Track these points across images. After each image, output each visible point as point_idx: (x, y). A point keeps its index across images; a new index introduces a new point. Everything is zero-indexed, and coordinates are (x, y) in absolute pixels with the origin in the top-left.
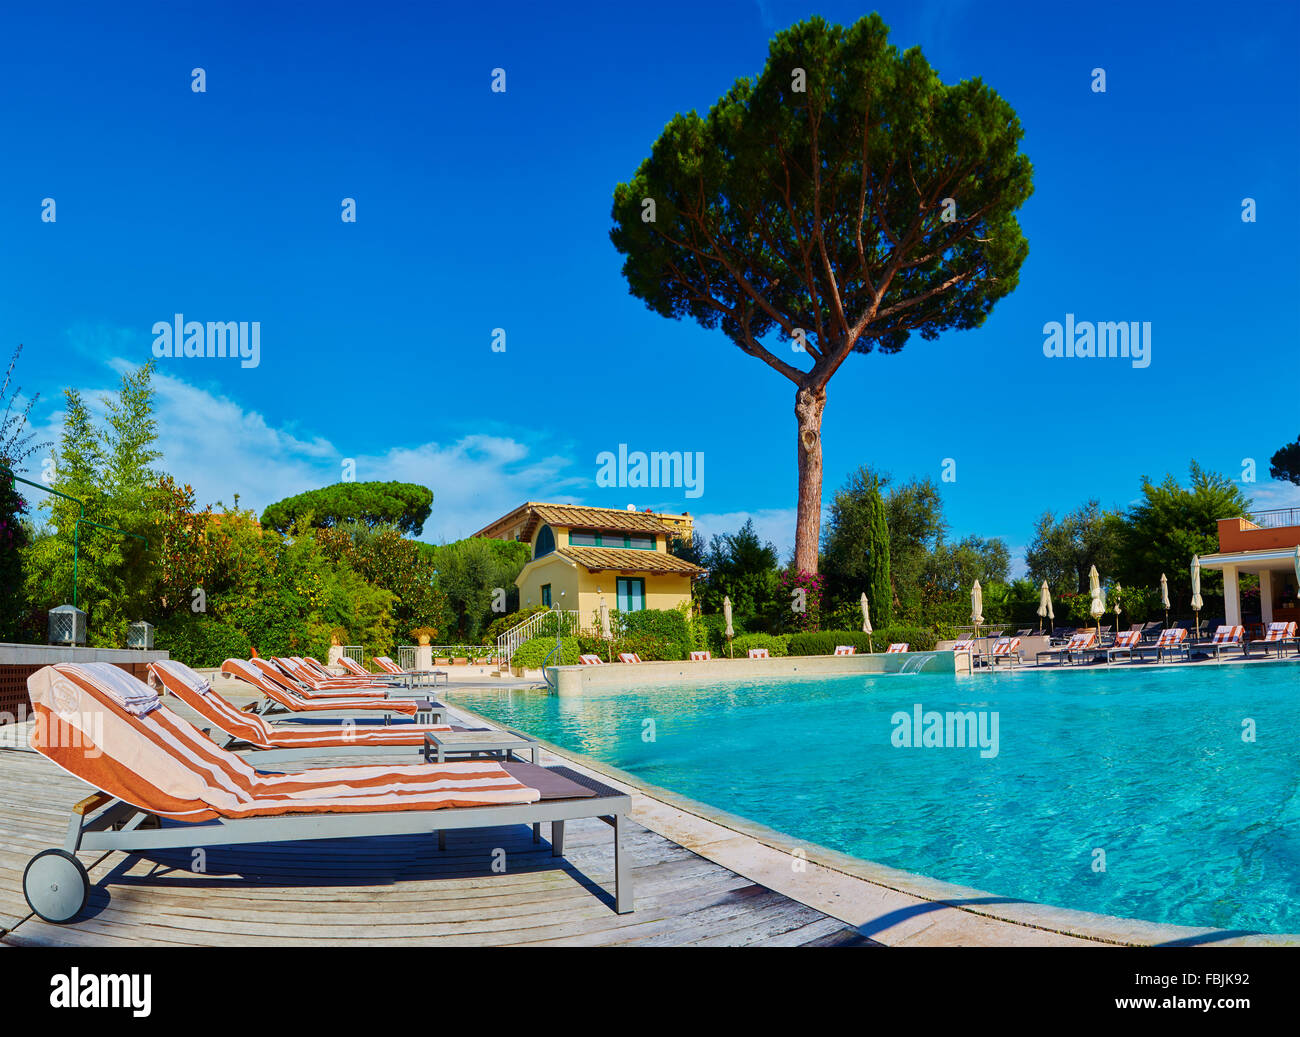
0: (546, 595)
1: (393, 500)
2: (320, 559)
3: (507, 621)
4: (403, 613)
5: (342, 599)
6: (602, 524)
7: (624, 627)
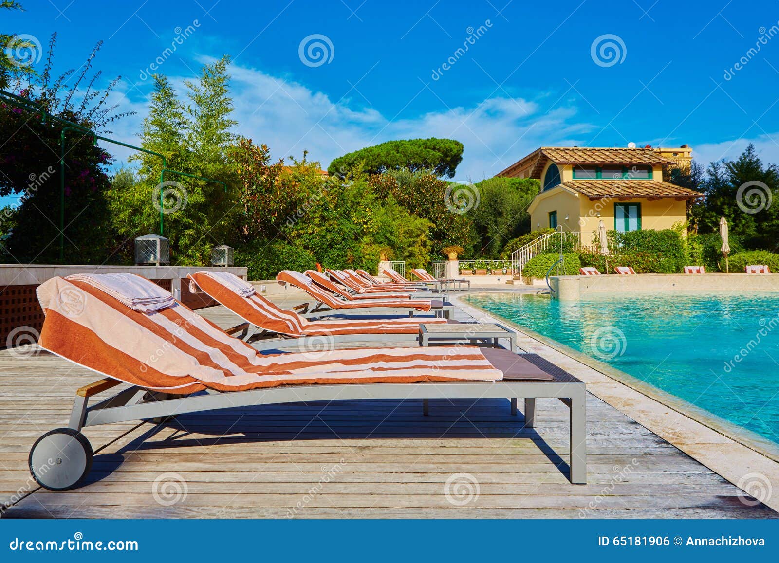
0: (552, 219)
1: (432, 152)
2: (372, 196)
3: (520, 241)
4: (438, 236)
5: (389, 226)
6: (602, 160)
7: (621, 245)
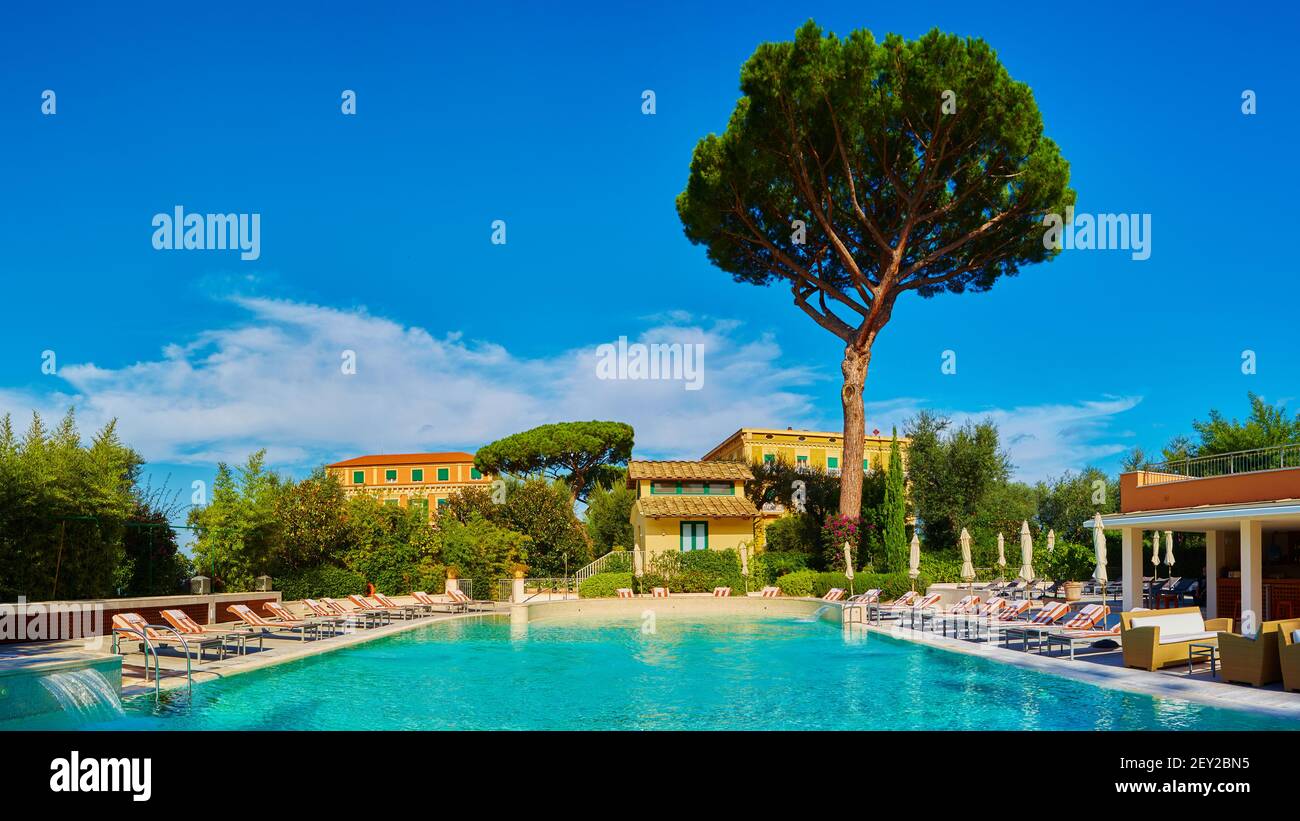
1: (592, 438)
6: (681, 475)
